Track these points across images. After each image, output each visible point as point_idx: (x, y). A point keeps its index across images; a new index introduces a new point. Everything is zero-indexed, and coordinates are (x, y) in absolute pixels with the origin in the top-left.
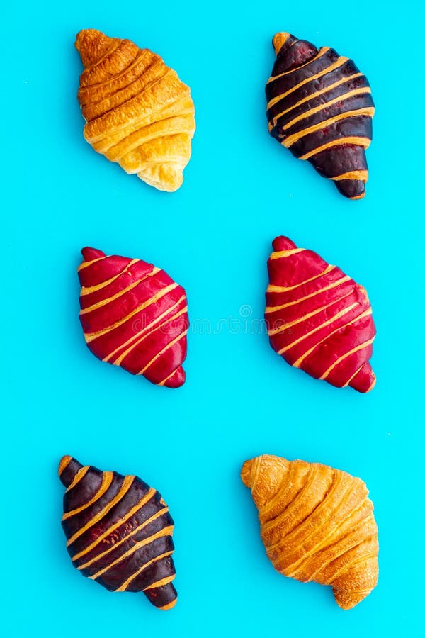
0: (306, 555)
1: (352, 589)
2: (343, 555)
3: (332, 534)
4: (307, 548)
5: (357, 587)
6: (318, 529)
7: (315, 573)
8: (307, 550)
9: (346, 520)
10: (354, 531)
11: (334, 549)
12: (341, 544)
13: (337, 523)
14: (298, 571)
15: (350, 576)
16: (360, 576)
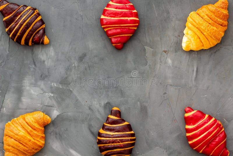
0: (33, 140)
1: (42, 120)
2: (30, 127)
3: (24, 133)
4: (30, 141)
5: (41, 119)
6: (22, 139)
7: (39, 134)
8: (31, 140)
9: (18, 129)
10: (21, 125)
11: (28, 130)
12: (26, 128)
13: (19, 132)
14: (40, 140)
15: (38, 122)
16: (37, 119)
